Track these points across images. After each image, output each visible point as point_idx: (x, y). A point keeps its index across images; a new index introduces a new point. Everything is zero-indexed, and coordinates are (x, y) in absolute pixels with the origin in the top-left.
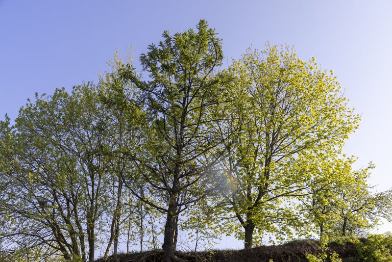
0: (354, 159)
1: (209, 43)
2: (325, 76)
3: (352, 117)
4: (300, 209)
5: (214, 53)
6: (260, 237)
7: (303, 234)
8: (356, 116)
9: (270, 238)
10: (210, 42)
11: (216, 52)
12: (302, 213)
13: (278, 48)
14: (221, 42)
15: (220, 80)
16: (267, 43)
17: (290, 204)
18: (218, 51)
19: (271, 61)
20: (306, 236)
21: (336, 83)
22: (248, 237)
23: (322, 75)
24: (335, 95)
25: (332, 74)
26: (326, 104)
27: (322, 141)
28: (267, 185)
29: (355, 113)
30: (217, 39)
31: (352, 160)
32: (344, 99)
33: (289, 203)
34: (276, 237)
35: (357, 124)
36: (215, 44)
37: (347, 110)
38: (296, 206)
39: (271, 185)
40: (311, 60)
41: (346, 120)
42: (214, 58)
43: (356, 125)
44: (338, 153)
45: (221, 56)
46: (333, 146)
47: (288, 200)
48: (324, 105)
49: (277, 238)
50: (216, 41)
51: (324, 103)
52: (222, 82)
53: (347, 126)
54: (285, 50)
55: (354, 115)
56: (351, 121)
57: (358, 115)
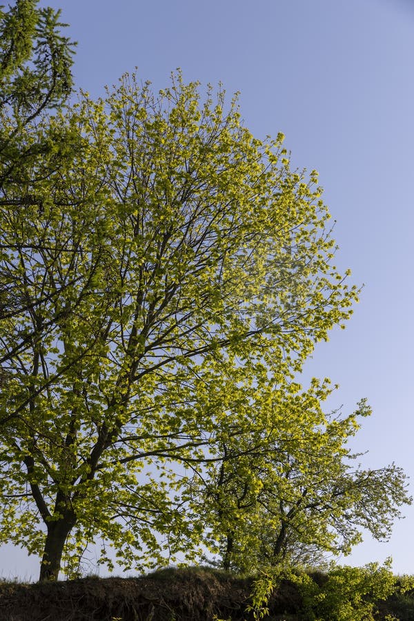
0: (329, 387)
1: (40, 44)
2: (299, 184)
3: (340, 290)
4: (183, 489)
5: (49, 73)
6: (79, 549)
7: (181, 549)
8: (349, 290)
9: (104, 552)
10: (44, 43)
11: (55, 73)
12: (188, 499)
13: (201, 90)
14: (71, 48)
15: (56, 149)
16: (176, 73)
17: (162, 475)
18: (60, 70)
19: (180, 119)
20: (188, 553)
21: (320, 204)
22: (52, 549)
23: (292, 178)
24: (313, 231)
25: (314, 181)
26: (289, 250)
27: (264, 336)
28: (119, 424)
29: (349, 282)
30: (63, 39)
31: (325, 391)
32: (330, 244)
33: (161, 471)
34: (117, 551)
35: (349, 308)
36: (57, 53)
37: (330, 270)
38: (176, 479)
39: (129, 425)
40: (275, 137)
41: (326, 295)
42: (46, 86)
43: (345, 310)
44: (296, 369)
45: (66, 85)
46: (288, 351)
47: (160, 465)
48: (283, 251)
49: (120, 554)
50: (60, 42)
51: (285, 248)
52: (60, 153)
53: (327, 309)
54: (215, 99)
55: (346, 287)
56: (337, 298)
57: (354, 288)
